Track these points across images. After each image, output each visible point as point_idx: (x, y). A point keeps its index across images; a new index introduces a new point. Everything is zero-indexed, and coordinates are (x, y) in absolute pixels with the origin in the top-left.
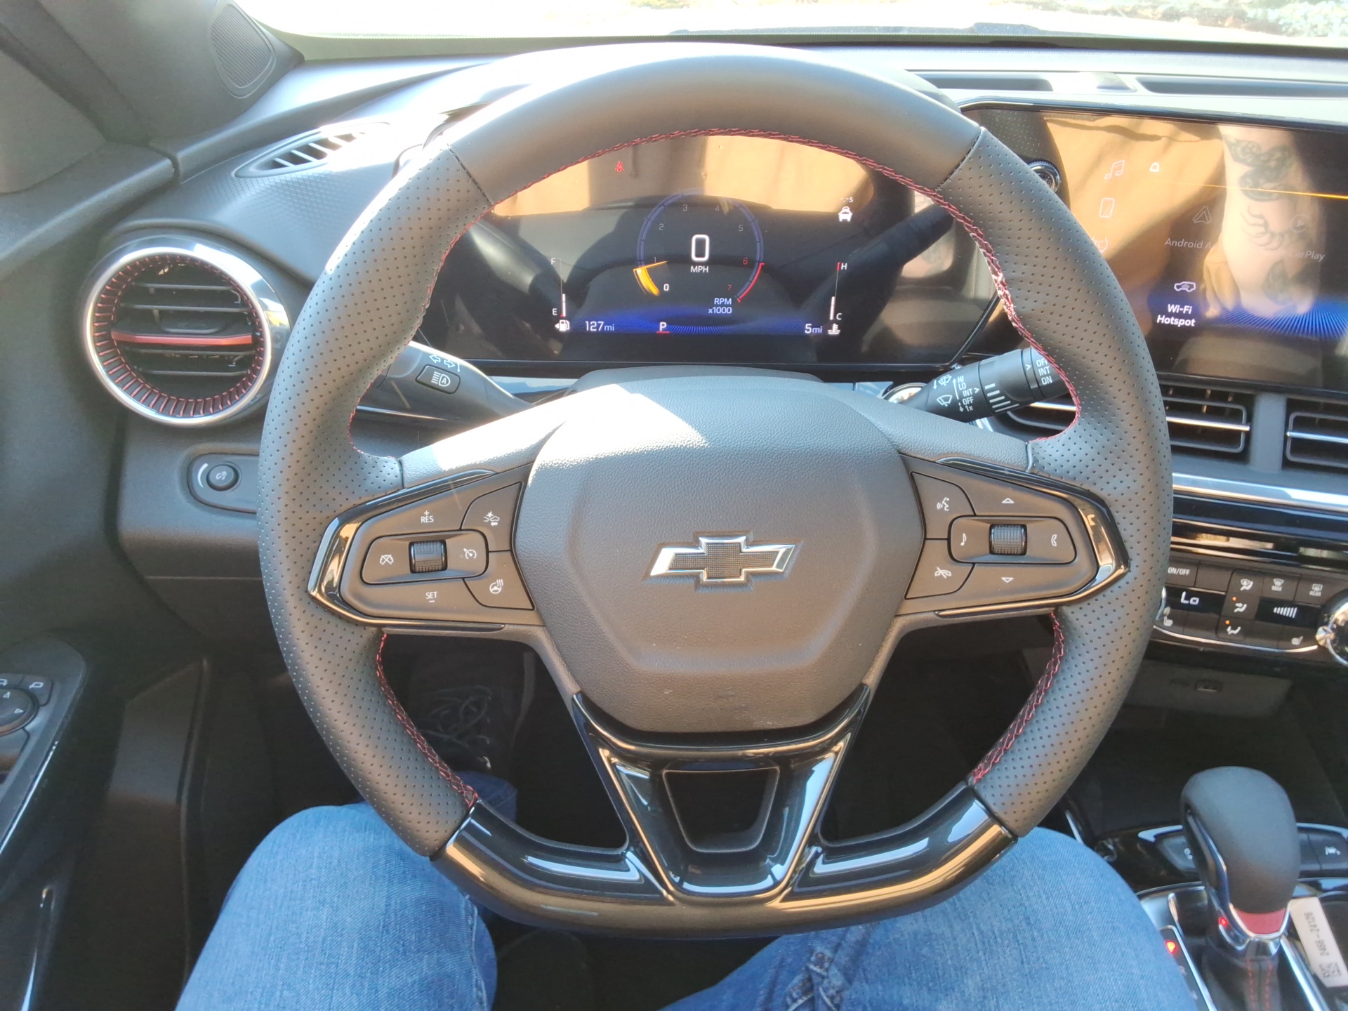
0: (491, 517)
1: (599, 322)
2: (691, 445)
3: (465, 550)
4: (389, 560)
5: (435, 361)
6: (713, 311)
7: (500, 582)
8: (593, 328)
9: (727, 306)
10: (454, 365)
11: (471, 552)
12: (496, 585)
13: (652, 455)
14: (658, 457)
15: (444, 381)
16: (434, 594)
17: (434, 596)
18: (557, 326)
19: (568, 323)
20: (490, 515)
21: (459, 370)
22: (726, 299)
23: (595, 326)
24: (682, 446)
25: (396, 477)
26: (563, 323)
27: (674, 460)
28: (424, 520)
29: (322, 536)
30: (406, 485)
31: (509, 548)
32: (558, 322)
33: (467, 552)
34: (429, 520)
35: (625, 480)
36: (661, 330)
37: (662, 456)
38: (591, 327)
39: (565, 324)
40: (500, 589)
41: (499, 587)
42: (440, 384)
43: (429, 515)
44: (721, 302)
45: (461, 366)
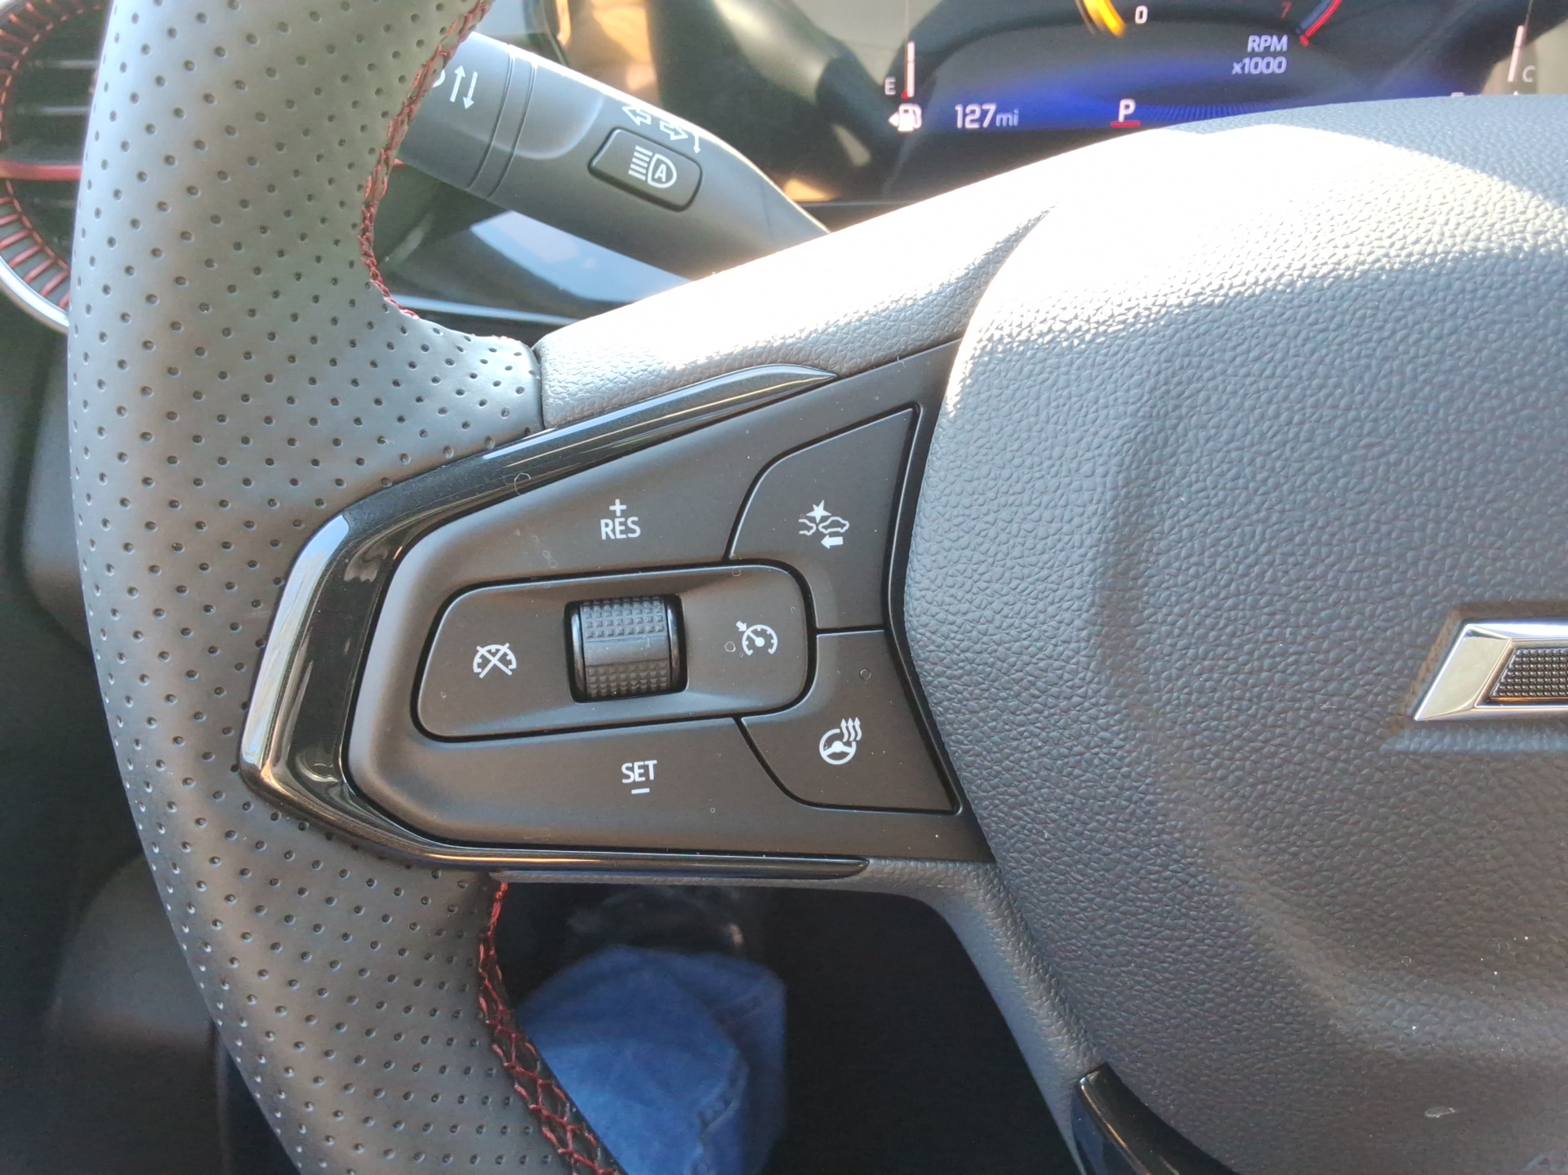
0: (824, 519)
1: (985, 107)
2: (1554, 247)
3: (741, 626)
4: (504, 660)
5: (638, 121)
6: (1243, 68)
7: (852, 727)
8: (973, 121)
9: (1275, 55)
10: (685, 136)
11: (762, 634)
12: (839, 737)
13: (1409, 284)
14: (1434, 290)
15: (661, 173)
16: (646, 768)
17: (646, 774)
18: (894, 120)
19: (918, 111)
20: (819, 512)
21: (697, 149)
22: (1275, 38)
23: (977, 115)
24: (1519, 249)
25: (520, 390)
26: (906, 111)
27: (1499, 300)
28: (610, 529)
29: (281, 580)
30: (549, 417)
31: (875, 619)
32: (896, 110)
33: (749, 632)
34: (628, 530)
35: (1313, 374)
36: (1121, 118)
37: (1449, 286)
38: (968, 118)
39: (910, 115)
40: (852, 751)
41: (848, 744)
42: (650, 181)
43: (625, 514)
44: (1263, 46)
45: (703, 142)
